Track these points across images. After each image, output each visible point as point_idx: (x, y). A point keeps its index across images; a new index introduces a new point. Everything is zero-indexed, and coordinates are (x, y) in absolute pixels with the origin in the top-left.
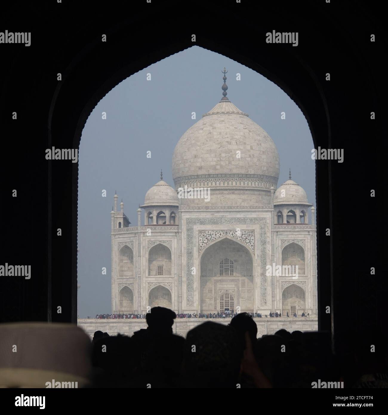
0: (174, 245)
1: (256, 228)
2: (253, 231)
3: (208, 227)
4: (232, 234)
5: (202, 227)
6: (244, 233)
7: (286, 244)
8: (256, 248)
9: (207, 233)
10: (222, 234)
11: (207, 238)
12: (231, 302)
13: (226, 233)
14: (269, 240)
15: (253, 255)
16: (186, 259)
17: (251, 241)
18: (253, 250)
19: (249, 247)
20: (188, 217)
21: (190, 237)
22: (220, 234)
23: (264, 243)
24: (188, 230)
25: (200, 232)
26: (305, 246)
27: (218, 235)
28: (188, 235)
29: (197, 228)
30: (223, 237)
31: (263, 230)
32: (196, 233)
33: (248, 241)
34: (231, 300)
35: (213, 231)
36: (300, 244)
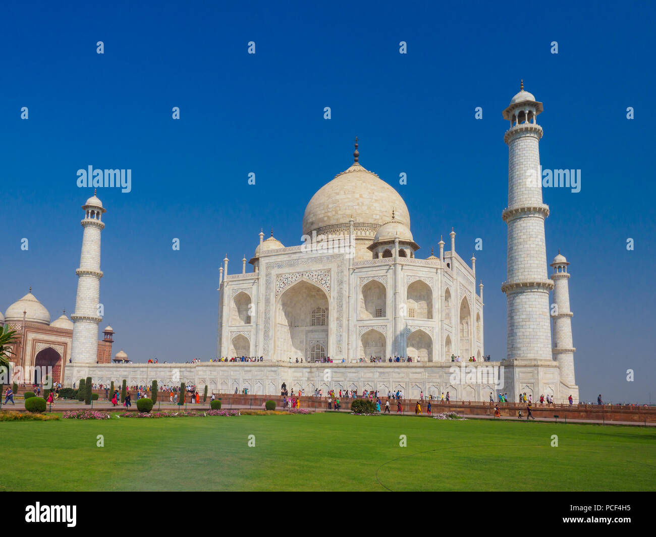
0: (253, 293)
1: (333, 266)
2: (329, 271)
3: (286, 270)
4: (308, 276)
5: (280, 271)
6: (320, 274)
7: (366, 282)
8: (332, 289)
9: (284, 275)
10: (298, 276)
11: (283, 283)
12: (322, 354)
13: (302, 275)
14: (346, 279)
15: (328, 297)
16: (264, 306)
17: (327, 281)
18: (328, 292)
19: (324, 288)
20: (267, 261)
21: (268, 282)
22: (297, 277)
23: (341, 283)
24: (267, 275)
25: (278, 276)
26: (387, 283)
27: (294, 278)
28: (267, 280)
29: (275, 272)
30: (299, 279)
31: (340, 269)
32: (274, 278)
33: (323, 282)
34: (322, 351)
35: (289, 274)
36: (381, 280)
